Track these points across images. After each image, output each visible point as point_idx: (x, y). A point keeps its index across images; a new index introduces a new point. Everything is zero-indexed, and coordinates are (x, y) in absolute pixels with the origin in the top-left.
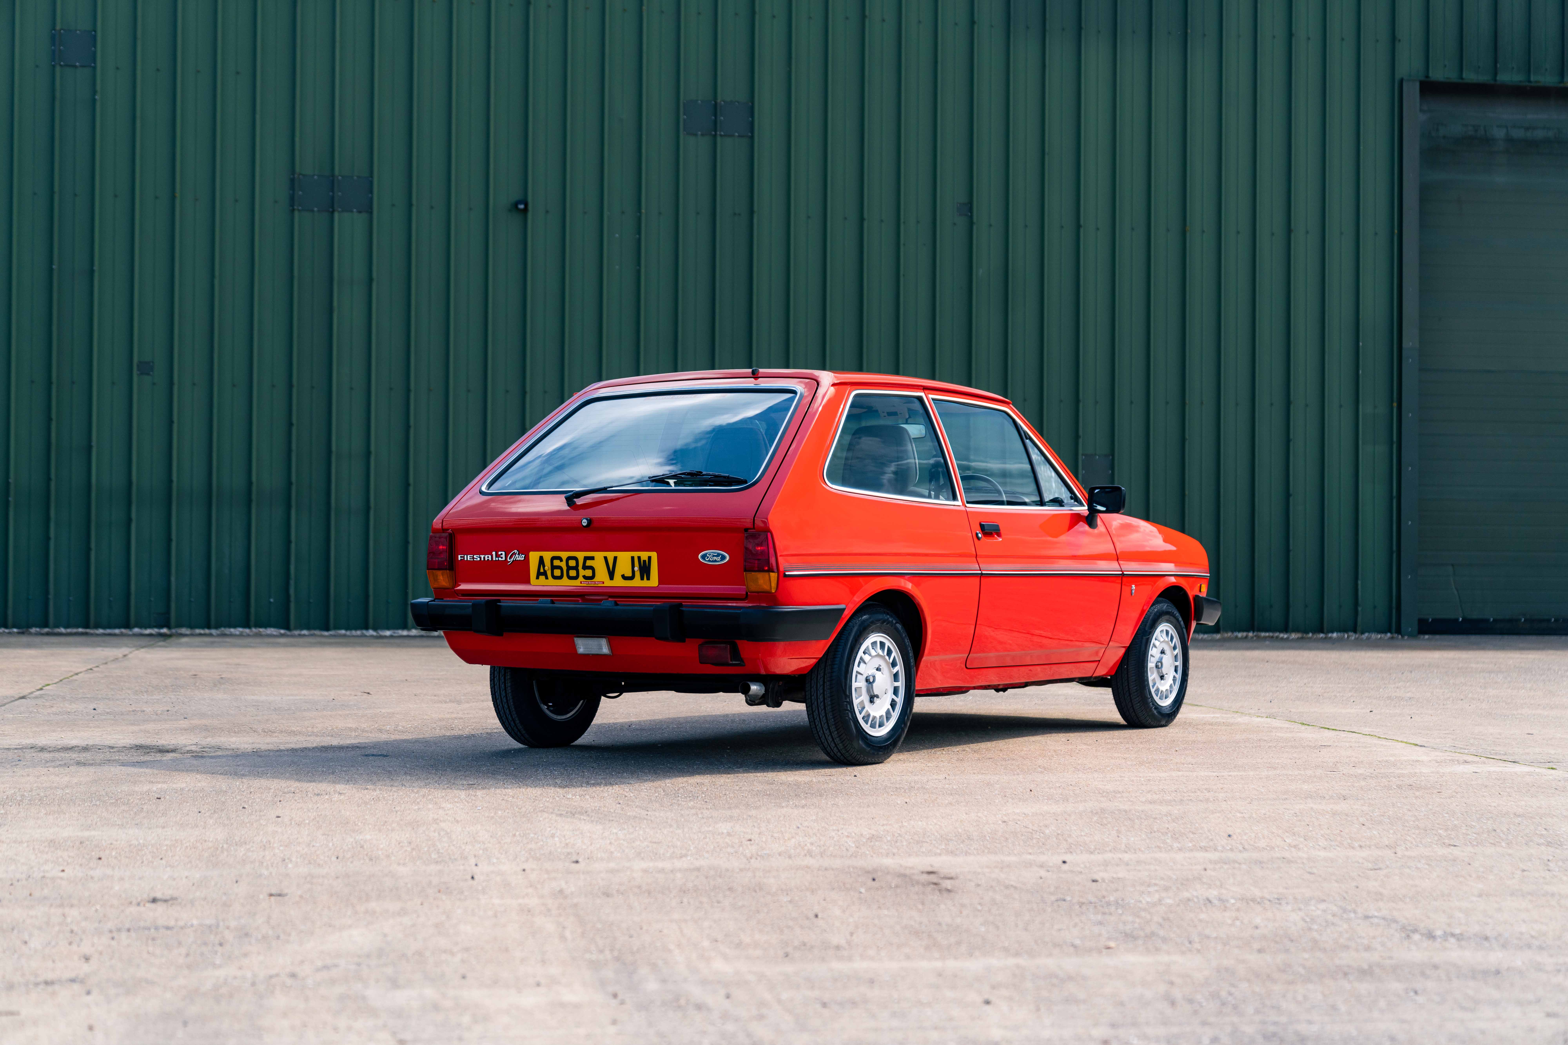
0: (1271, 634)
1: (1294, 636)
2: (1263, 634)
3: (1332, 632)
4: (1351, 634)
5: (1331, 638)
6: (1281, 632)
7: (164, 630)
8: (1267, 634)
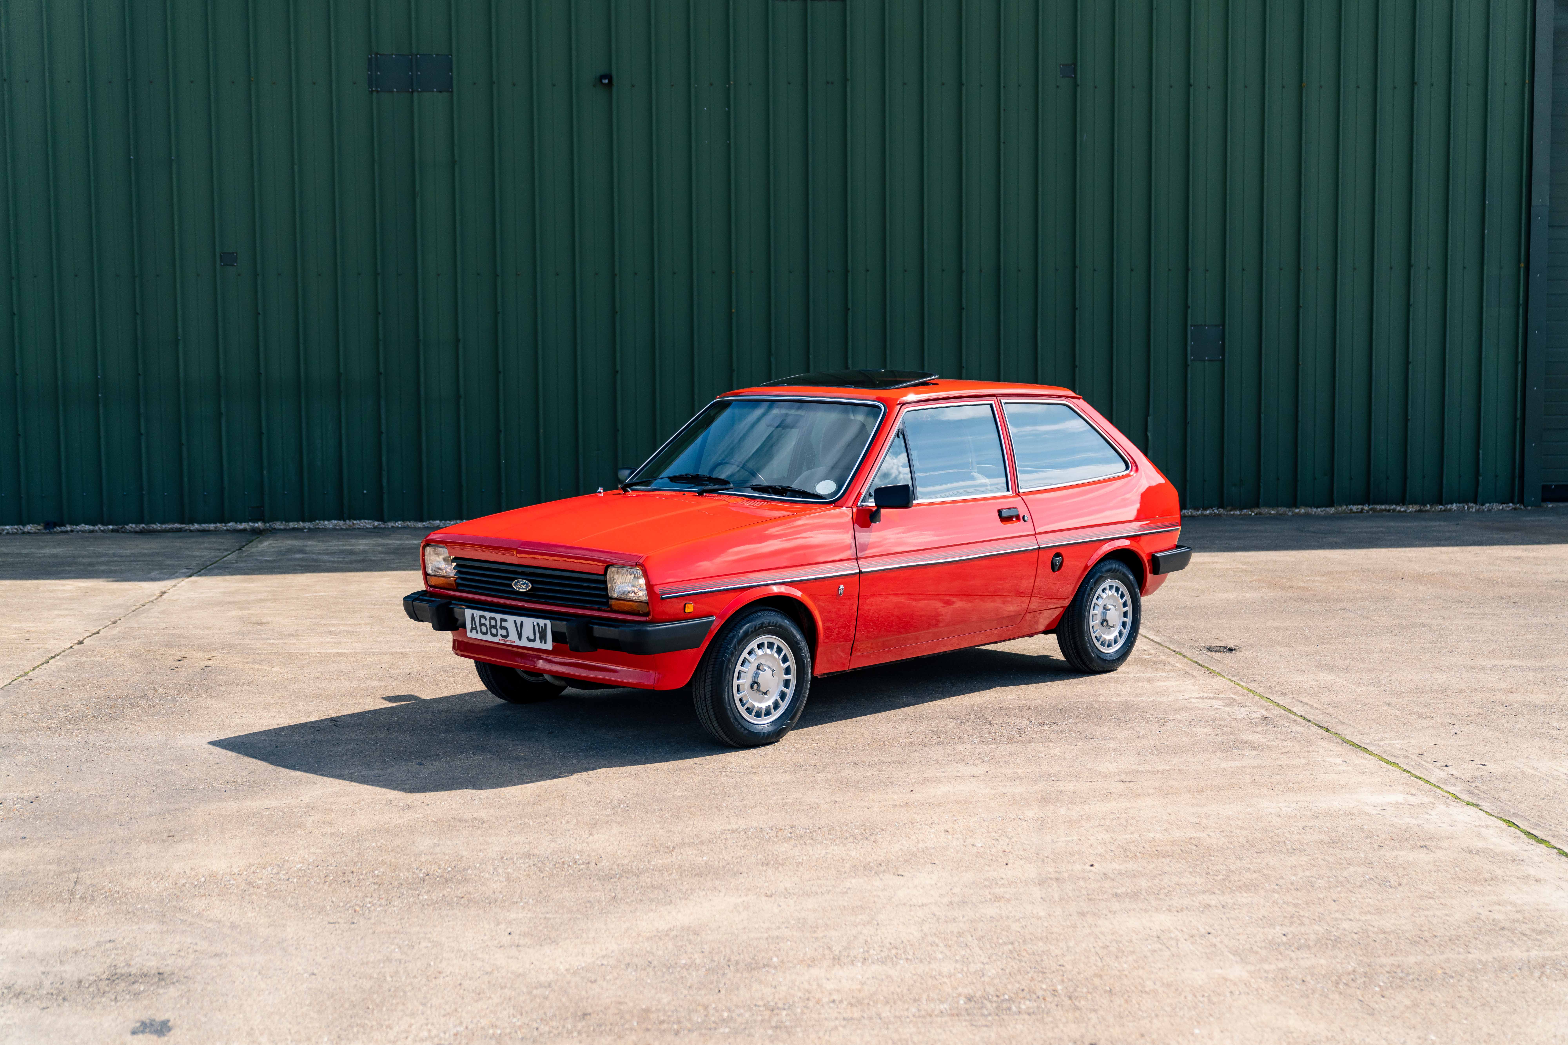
0: (1387, 507)
1: (1411, 508)
2: (1379, 507)
3: (1452, 503)
4: (1471, 505)
5: (1450, 510)
6: (1397, 504)
7: (259, 525)
8: (1383, 507)
